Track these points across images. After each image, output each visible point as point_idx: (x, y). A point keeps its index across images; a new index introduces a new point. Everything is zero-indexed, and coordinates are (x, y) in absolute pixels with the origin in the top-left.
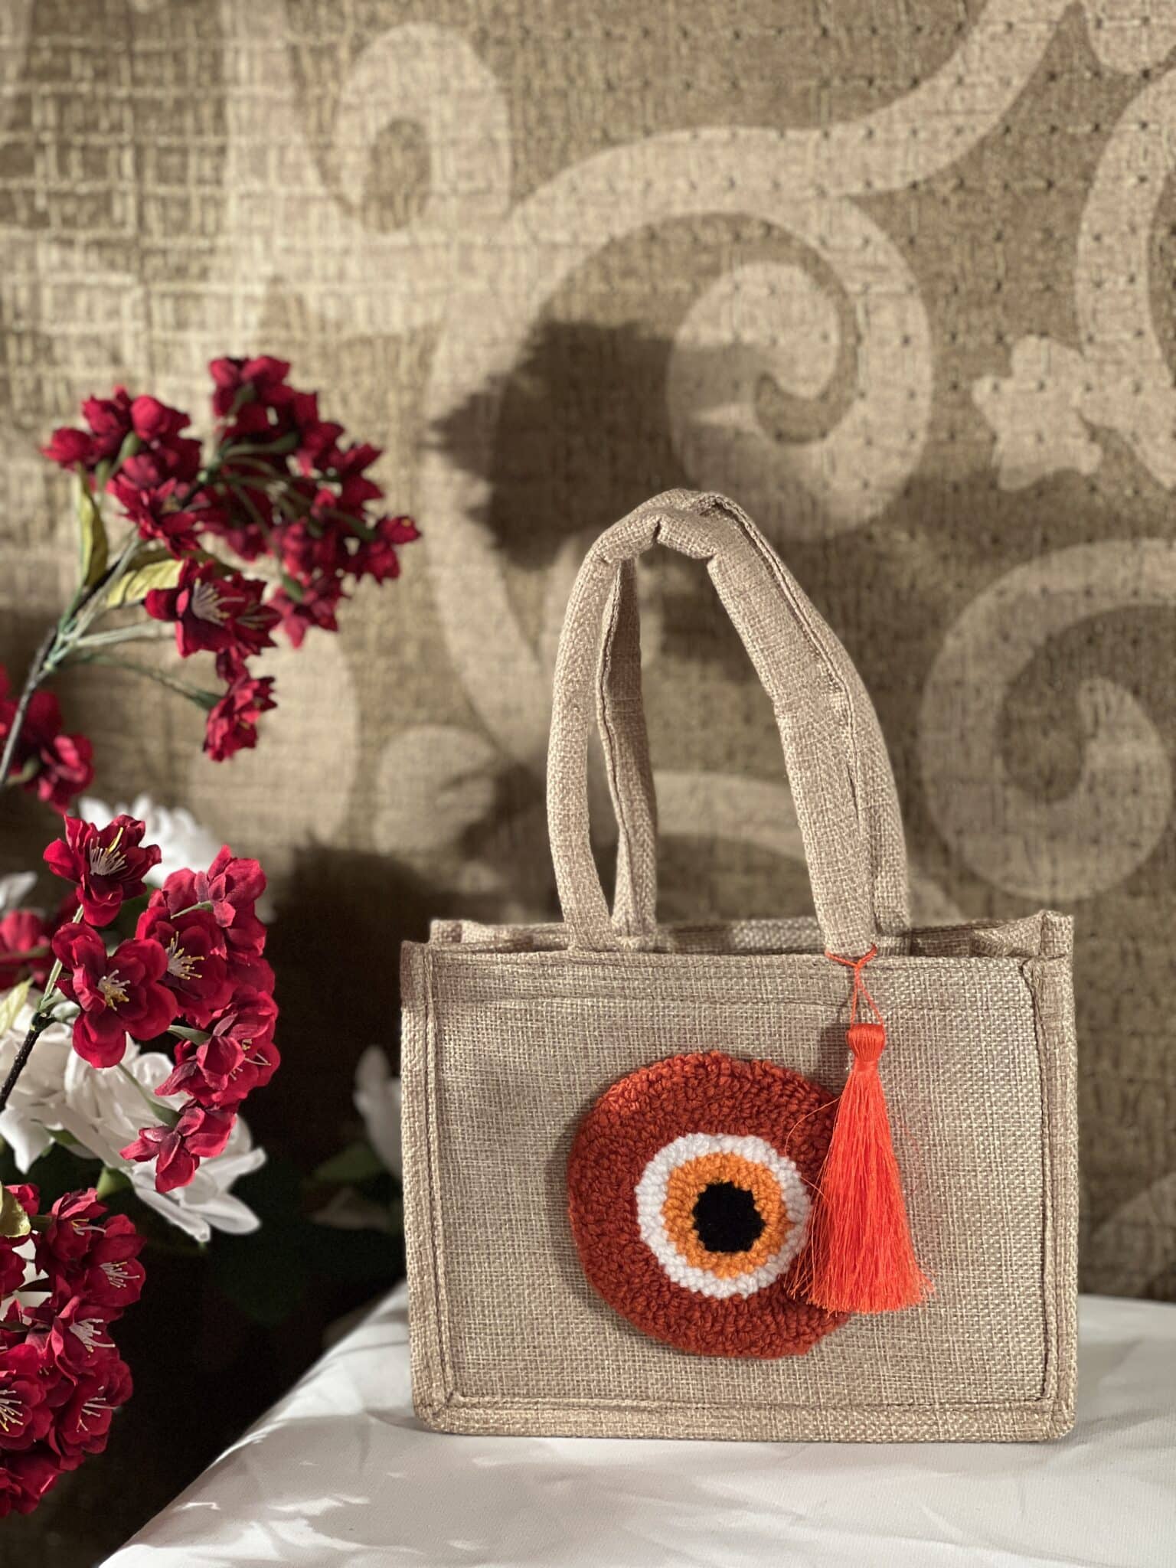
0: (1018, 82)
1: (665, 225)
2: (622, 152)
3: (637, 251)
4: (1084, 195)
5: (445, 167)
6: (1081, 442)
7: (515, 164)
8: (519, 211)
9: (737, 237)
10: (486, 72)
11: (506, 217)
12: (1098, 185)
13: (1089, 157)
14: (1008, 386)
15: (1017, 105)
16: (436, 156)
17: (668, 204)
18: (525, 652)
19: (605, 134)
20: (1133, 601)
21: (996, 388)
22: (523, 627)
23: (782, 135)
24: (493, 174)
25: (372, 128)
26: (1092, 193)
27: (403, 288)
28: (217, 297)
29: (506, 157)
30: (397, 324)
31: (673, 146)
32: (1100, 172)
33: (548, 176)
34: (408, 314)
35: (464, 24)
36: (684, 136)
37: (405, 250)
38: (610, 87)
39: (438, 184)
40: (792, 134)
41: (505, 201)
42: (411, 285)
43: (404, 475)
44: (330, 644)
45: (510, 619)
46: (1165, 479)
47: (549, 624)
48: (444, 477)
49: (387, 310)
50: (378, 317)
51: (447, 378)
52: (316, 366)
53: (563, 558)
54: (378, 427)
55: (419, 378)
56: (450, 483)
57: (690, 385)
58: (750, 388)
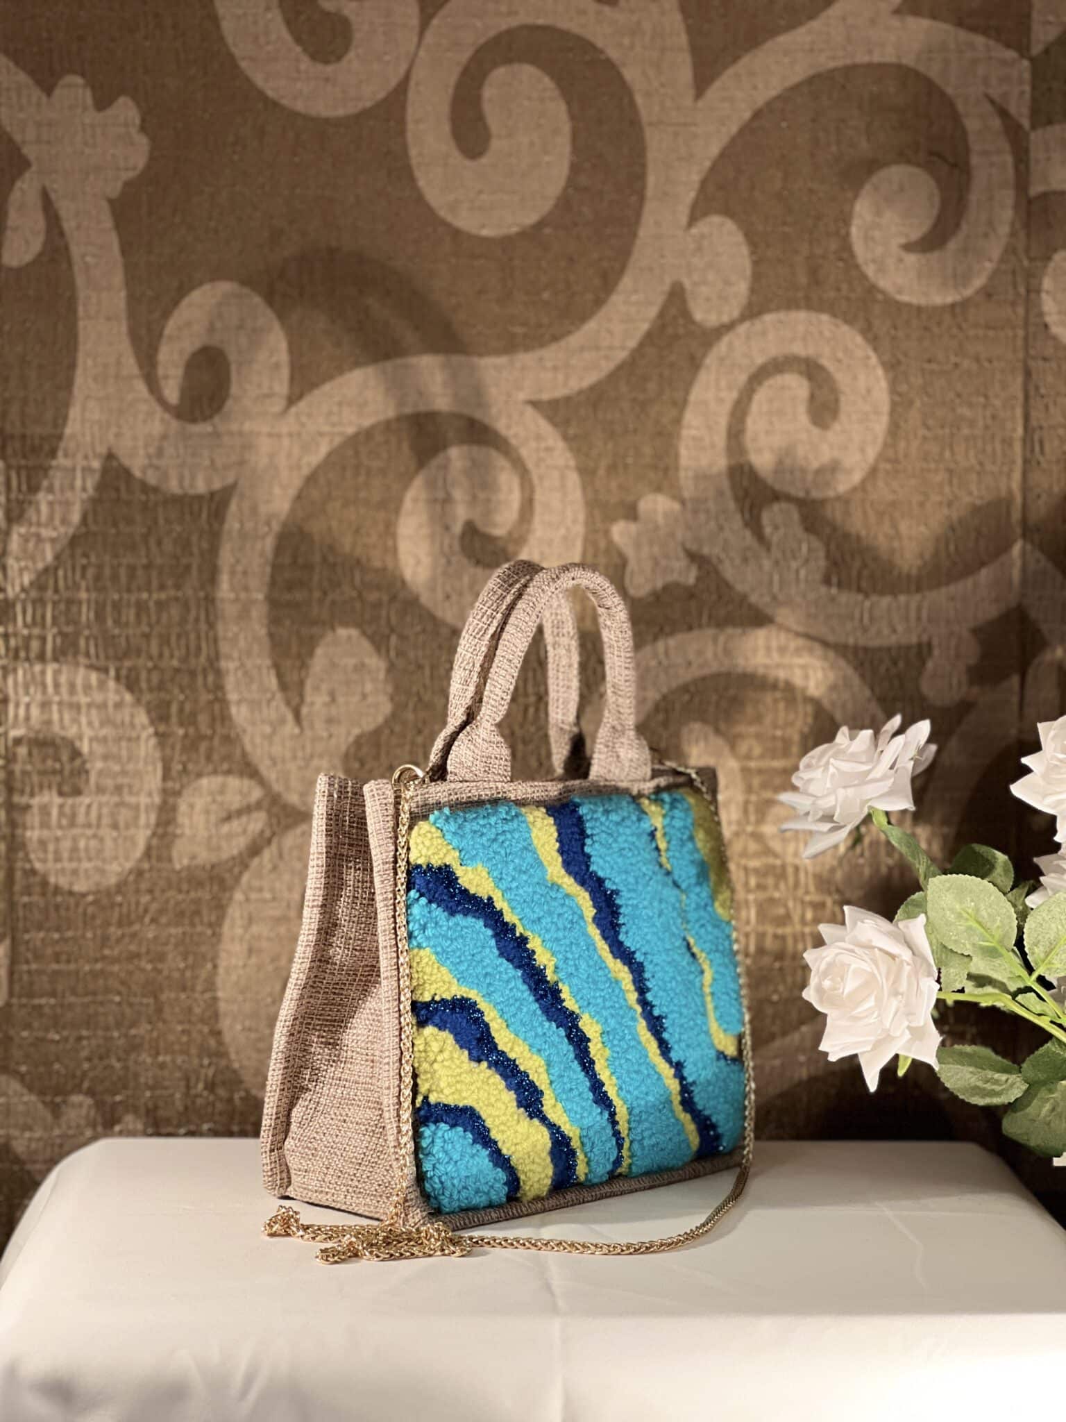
1: (398, 420)
2: (370, 370)
3: (378, 437)
4: (684, 404)
5: (239, 379)
6: (683, 564)
7: (292, 377)
8: (293, 410)
10: (273, 315)
11: (285, 413)
12: (694, 397)
13: (689, 378)
14: (633, 527)
15: (641, 344)
16: (234, 370)
17: (402, 405)
18: (290, 717)
19: (357, 359)
20: (720, 670)
21: (624, 528)
22: (288, 703)
24: (276, 384)
25: (188, 351)
26: (690, 400)
27: (207, 462)
28: (65, 469)
29: (286, 375)
30: (201, 487)
31: (404, 367)
32: (695, 387)
33: (314, 386)
34: (209, 481)
35: (259, 284)
36: (413, 360)
37: (208, 435)
39: (234, 390)
40: (489, 360)
41: (283, 403)
42: (212, 461)
43: (202, 594)
44: (142, 718)
45: (279, 696)
46: (739, 587)
47: (308, 699)
48: (232, 596)
49: (193, 478)
50: (187, 483)
51: (237, 526)
52: (138, 518)
53: (319, 651)
54: (184, 561)
55: (216, 526)
56: (237, 600)
57: (414, 529)
58: (457, 530)
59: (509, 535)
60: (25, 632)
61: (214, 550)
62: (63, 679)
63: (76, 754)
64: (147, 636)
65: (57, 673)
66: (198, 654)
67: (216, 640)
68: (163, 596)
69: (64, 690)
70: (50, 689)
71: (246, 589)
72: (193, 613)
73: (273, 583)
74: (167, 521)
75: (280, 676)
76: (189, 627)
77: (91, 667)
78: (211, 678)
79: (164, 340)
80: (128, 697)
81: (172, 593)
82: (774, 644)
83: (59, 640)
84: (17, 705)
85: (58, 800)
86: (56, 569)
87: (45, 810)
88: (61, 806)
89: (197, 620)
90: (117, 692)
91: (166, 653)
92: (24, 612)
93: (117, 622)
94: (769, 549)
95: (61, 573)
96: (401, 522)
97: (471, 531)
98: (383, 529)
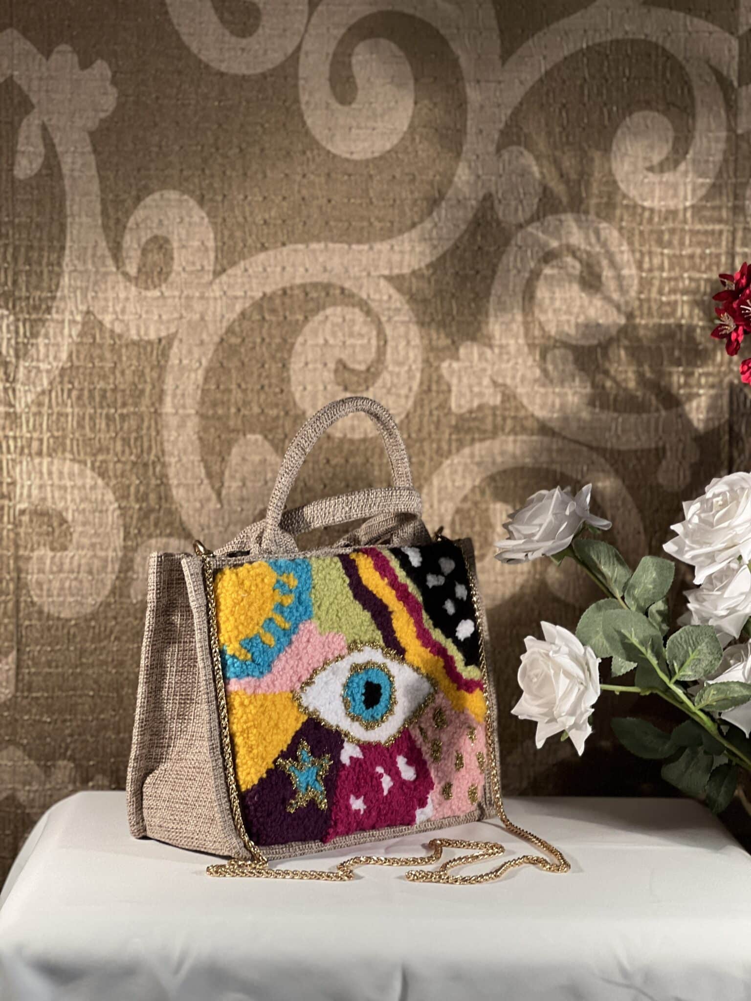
0: (463, 227)
1: (292, 288)
2: (271, 253)
3: (278, 301)
4: (493, 278)
5: (180, 259)
6: (491, 390)
7: (216, 257)
8: (217, 281)
9: (328, 294)
10: (204, 214)
11: (211, 283)
12: (499, 273)
13: (495, 261)
14: (455, 365)
15: (462, 237)
16: (176, 255)
17: (294, 278)
18: (214, 497)
19: (263, 245)
21: (450, 365)
22: (213, 487)
23: (350, 248)
24: (205, 263)
25: (144, 240)
26: (496, 277)
27: (156, 317)
28: (57, 321)
29: (212, 255)
30: (153, 336)
31: (296, 251)
32: (500, 267)
33: (233, 264)
34: (158, 330)
35: (194, 192)
36: (301, 247)
37: (157, 298)
38: (265, 222)
39: (176, 267)
40: (354, 247)
41: (211, 277)
42: (160, 316)
43: (152, 410)
44: (110, 496)
45: (206, 481)
46: (529, 407)
47: (226, 484)
48: (173, 411)
49: (147, 329)
50: (142, 332)
51: (177, 362)
52: (108, 355)
53: (235, 450)
54: (140, 387)
55: (162, 363)
56: (176, 413)
57: (302, 364)
58: (332, 366)
59: (368, 370)
60: (28, 435)
61: (161, 379)
62: (54, 469)
63: (63, 521)
64: (114, 439)
65: (51, 464)
66: (149, 453)
67: (162, 444)
68: (125, 411)
69: (55, 476)
70: (46, 476)
71: (184, 407)
72: (146, 424)
73: (202, 403)
74: (129, 358)
75: (207, 467)
76: (144, 432)
77: (73, 460)
78: (158, 469)
79: (127, 231)
80: (100, 482)
81: (132, 409)
83: (51, 441)
84: (22, 486)
85: (50, 554)
86: (50, 391)
87: (41, 559)
88: (53, 558)
89: (149, 428)
90: (92, 478)
91: (127, 451)
92: (28, 422)
93: (93, 429)
94: (551, 381)
95: (53, 394)
96: (293, 360)
97: (342, 366)
98: (280, 365)
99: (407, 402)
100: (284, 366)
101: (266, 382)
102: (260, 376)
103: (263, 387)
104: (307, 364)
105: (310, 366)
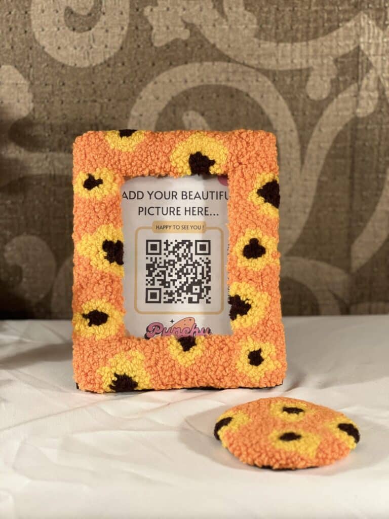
6: (182, 29)
14: (155, 9)
20: (202, 84)
21: (152, 10)
46: (212, 41)
57: (39, 11)
58: (62, 11)
59: (90, 15)
82: (230, 70)
94: (227, 20)
96: (32, 8)
97: (69, 12)
98: (23, 12)
99: (119, 40)
100: (26, 13)
101: (13, 25)
102: (8, 21)
103: (11, 29)
104: (43, 11)
105: (46, 13)
